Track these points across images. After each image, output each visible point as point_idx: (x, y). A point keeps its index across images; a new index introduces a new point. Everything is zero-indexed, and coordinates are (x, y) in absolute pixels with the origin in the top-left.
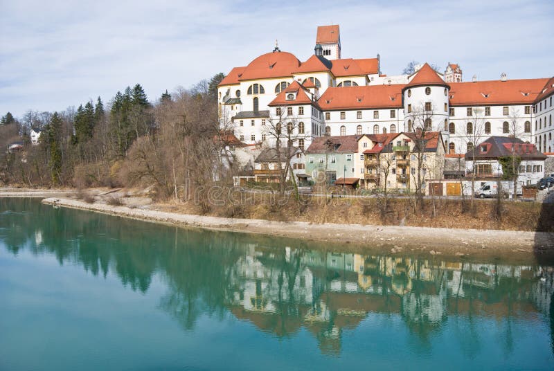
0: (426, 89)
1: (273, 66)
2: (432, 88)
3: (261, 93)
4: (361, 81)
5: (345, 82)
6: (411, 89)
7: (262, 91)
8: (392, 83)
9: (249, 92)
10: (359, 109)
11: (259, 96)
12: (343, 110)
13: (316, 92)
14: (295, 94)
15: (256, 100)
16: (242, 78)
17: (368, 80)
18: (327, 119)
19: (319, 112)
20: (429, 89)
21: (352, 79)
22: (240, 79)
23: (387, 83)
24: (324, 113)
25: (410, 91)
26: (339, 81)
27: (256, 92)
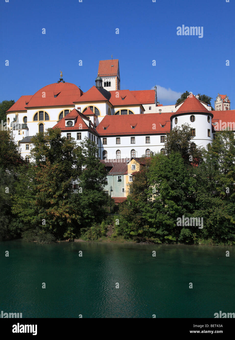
0: (191, 117)
1: (57, 95)
2: (196, 116)
3: (46, 119)
4: (136, 110)
5: (122, 111)
6: (178, 117)
7: (47, 118)
8: (162, 112)
9: (35, 118)
10: (133, 135)
11: (44, 122)
12: (118, 136)
13: (95, 119)
14: (73, 121)
15: (41, 125)
16: (29, 106)
17: (143, 110)
18: (104, 144)
19: (96, 137)
20: (194, 116)
21: (129, 109)
22: (26, 106)
23: (158, 112)
24: (102, 139)
25: (176, 119)
26: (116, 110)
27: (41, 119)
